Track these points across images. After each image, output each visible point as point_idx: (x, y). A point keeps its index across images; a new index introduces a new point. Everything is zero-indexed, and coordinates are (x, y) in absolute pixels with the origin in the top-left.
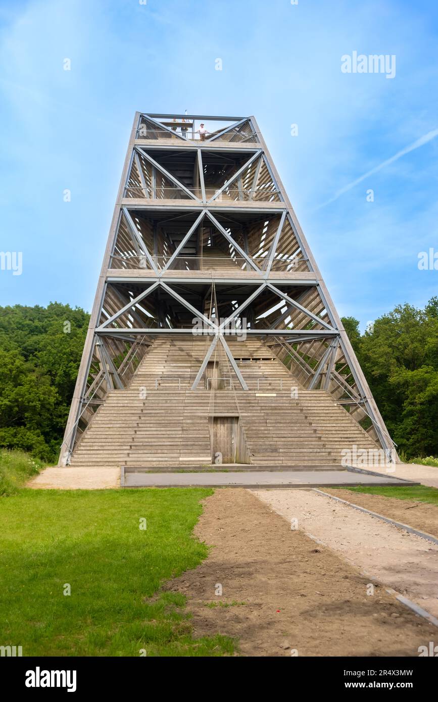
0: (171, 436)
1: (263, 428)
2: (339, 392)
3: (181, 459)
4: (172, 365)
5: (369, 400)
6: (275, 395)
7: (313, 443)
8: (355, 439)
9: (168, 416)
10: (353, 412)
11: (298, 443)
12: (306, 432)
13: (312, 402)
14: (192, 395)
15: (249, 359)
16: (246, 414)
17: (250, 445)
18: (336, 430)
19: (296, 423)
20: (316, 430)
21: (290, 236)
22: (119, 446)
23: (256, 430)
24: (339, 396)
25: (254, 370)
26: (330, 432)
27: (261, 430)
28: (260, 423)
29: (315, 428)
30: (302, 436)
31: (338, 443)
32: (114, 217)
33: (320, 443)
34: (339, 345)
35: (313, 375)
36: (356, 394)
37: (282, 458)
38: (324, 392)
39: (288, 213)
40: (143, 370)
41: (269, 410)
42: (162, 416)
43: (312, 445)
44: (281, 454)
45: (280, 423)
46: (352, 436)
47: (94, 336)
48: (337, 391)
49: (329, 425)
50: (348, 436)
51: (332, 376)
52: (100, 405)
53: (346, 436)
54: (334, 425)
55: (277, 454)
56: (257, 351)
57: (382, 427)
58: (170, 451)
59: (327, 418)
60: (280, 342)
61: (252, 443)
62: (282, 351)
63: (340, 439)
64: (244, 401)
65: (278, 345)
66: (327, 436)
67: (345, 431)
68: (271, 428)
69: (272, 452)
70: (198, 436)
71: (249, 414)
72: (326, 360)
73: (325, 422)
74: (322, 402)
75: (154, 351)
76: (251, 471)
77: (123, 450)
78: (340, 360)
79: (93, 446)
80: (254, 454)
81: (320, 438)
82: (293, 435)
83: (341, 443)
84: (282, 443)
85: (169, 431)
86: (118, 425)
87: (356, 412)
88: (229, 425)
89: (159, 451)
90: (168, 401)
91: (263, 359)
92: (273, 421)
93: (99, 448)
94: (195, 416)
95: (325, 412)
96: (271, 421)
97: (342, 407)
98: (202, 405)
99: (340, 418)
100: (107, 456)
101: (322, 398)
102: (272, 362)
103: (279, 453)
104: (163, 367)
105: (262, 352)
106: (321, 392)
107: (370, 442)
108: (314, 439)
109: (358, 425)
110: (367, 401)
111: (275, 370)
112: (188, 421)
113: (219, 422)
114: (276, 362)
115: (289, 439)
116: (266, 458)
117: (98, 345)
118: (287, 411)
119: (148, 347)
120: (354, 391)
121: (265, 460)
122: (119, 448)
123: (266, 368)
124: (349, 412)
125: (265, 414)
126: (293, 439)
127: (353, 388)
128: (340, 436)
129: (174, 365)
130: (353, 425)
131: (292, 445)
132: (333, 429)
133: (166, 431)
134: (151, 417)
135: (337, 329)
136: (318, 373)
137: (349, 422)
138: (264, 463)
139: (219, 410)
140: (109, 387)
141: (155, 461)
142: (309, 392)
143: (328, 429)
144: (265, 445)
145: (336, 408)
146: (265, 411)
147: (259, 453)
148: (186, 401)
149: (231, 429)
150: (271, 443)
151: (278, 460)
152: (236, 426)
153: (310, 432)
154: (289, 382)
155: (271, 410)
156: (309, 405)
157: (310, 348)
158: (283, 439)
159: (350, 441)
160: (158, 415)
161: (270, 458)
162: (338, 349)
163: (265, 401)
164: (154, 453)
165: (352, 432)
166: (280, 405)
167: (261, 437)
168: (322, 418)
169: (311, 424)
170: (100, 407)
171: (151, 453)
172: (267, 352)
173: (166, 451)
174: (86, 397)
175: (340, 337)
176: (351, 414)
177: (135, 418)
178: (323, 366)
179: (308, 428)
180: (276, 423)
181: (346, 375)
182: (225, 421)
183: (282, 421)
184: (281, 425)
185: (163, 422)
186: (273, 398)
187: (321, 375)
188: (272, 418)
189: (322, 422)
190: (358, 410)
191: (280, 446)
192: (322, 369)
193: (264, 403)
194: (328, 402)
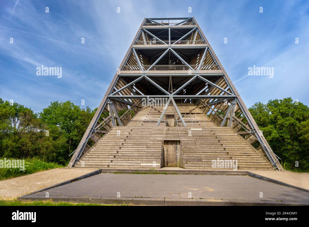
0: (139, 150)
1: (193, 147)
2: (237, 128)
3: (142, 164)
4: (150, 116)
5: (257, 131)
6: (201, 129)
7: (224, 156)
8: (250, 154)
9: (140, 140)
10: (247, 138)
11: (214, 156)
12: (219, 149)
13: (222, 133)
14: (156, 129)
15: (190, 114)
16: (184, 139)
17: (185, 157)
18: (238, 149)
19: (213, 144)
20: (225, 148)
21: (210, 58)
22: (108, 156)
23: (189, 148)
24: (238, 130)
25: (192, 118)
26: (234, 150)
27: (193, 148)
28: (192, 144)
29: (225, 147)
30: (217, 151)
31: (239, 156)
32: (128, 51)
33: (228, 156)
34: (236, 103)
35: (222, 120)
36: (249, 128)
37: (204, 165)
38: (229, 128)
39: (208, 48)
40: (136, 118)
41: (197, 137)
42: (137, 140)
43: (223, 157)
44: (203, 163)
45: (204, 144)
46: (248, 152)
47: (107, 99)
48: (236, 127)
49: (233, 146)
50: (246, 152)
51: (233, 119)
52: (105, 133)
53: (244, 152)
54: (236, 146)
55: (201, 163)
56: (193, 110)
57: (268, 147)
58: (137, 160)
59: (232, 142)
60: (205, 105)
61: (186, 155)
62: (206, 109)
63: (240, 154)
64: (184, 132)
65: (204, 107)
66: (232, 152)
67: (243, 149)
68: (198, 147)
69: (198, 161)
70: (155, 151)
71: (186, 139)
72: (230, 111)
73: (231, 144)
74: (228, 133)
75: (143, 110)
76: (182, 174)
77: (109, 158)
78: (237, 110)
79: (93, 155)
80: (187, 162)
81: (228, 153)
82: (211, 151)
83: (241, 157)
84: (204, 156)
85: (139, 147)
86: (112, 144)
87: (249, 139)
88: (175, 145)
89: (130, 159)
90: (143, 132)
91: (196, 113)
92: (199, 143)
93: (96, 157)
94: (155, 140)
95: (230, 138)
96: (198, 143)
97: (240, 136)
98: (161, 134)
99: (239, 142)
100: (99, 161)
101: (228, 131)
102: (201, 115)
103: (203, 162)
104: (146, 117)
105: (196, 110)
106: (227, 128)
107: (260, 156)
108: (224, 154)
109: (251, 146)
110: (256, 132)
111: (202, 118)
112: (151, 143)
113: (169, 143)
114: (203, 115)
115: (209, 153)
116: (194, 165)
117: (109, 104)
118: (208, 138)
119: (141, 109)
120: (247, 126)
121: (193, 166)
122: (107, 157)
123: (198, 117)
124: (244, 138)
125: (195, 139)
126: (211, 154)
127: (246, 124)
128: (240, 152)
129: (152, 116)
130: (248, 146)
131: (211, 157)
132: (236, 148)
133: (137, 148)
134: (131, 140)
135: (235, 95)
136: (225, 118)
137: (245, 144)
138: (193, 169)
139: (170, 137)
140: (113, 125)
141: (126, 165)
142: (221, 128)
143: (233, 148)
144: (194, 157)
145: (237, 136)
146: (195, 138)
147: (190, 161)
148: (152, 132)
149: (176, 148)
150: (198, 156)
151: (202, 166)
152: (178, 146)
153: (222, 149)
154: (209, 124)
155: (199, 137)
156: (221, 134)
157: (221, 106)
158: (205, 154)
159: (247, 156)
160: (135, 139)
161: (196, 165)
162: (236, 105)
163: (196, 132)
164: (127, 161)
165: (248, 150)
166: (204, 134)
167: (192, 152)
168: (229, 142)
169: (222, 145)
170: (105, 134)
171: (125, 161)
172: (199, 110)
173: (134, 159)
174: (95, 129)
175: (237, 99)
176: (246, 139)
177: (123, 141)
178: (228, 114)
179: (220, 147)
180: (201, 144)
181: (241, 118)
182: (173, 143)
183: (205, 143)
184: (204, 145)
185: (137, 142)
186: (200, 131)
187: (227, 119)
188: (199, 141)
189: (229, 144)
190: (250, 137)
191: (203, 158)
192: (228, 116)
193: (195, 133)
194: (231, 133)
